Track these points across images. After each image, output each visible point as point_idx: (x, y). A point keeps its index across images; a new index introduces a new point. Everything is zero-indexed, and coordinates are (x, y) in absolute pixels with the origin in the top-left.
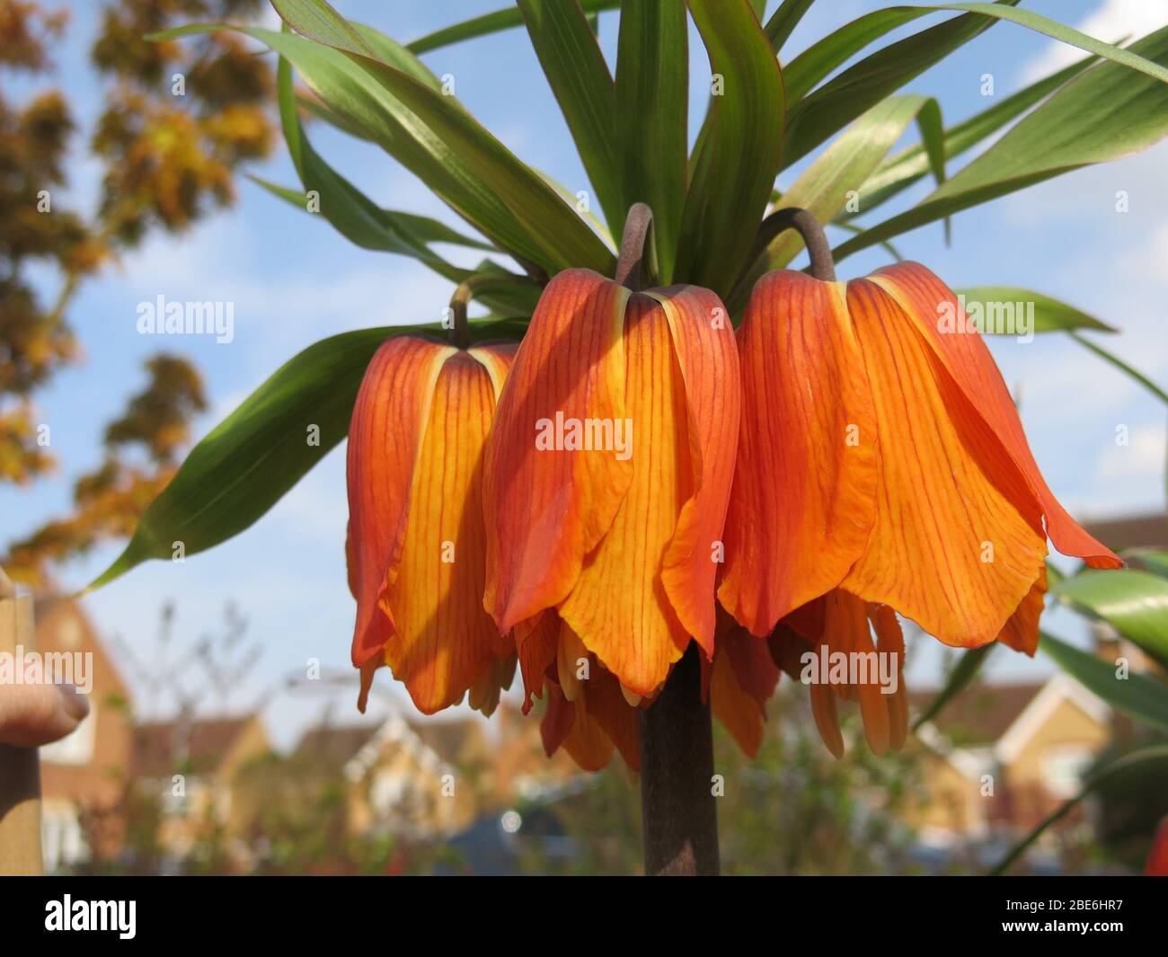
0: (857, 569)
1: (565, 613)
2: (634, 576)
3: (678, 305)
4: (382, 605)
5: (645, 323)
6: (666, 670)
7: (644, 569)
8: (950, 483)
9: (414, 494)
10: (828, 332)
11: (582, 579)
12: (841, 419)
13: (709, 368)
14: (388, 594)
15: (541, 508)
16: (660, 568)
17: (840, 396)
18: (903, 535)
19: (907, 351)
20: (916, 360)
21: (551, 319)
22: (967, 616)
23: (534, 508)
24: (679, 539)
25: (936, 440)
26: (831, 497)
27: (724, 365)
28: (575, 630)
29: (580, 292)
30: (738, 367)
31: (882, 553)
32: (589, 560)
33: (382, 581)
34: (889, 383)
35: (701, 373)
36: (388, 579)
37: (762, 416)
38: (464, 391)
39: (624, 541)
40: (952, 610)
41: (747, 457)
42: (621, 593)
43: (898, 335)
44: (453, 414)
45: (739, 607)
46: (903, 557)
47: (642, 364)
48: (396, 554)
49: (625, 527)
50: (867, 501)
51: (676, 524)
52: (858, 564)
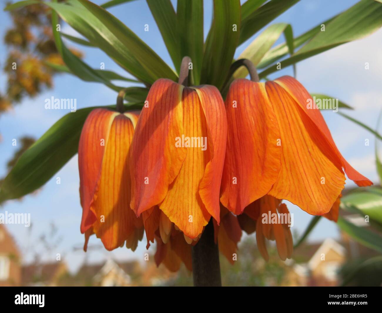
0: (274, 187)
1: (161, 208)
2: (188, 192)
3: (202, 91)
4: (91, 209)
5: (190, 97)
6: (202, 229)
7: (192, 190)
8: (308, 154)
9: (103, 166)
10: (259, 99)
11: (168, 194)
12: (266, 130)
13: (215, 114)
14: (94, 205)
15: (151, 167)
16: (199, 189)
17: (265, 122)
18: (291, 174)
19: (289, 106)
20: (292, 109)
21: (154, 97)
22: (318, 203)
23: (149, 167)
24: (206, 177)
25: (302, 138)
26: (263, 160)
27: (220, 112)
28: (166, 214)
29: (165, 86)
30: (226, 114)
31: (284, 181)
32: (171, 187)
33: (91, 200)
34: (283, 117)
35: (212, 115)
36: (94, 199)
37: (235, 132)
38: (122, 128)
39: (184, 179)
40: (312, 201)
41: (230, 148)
42: (183, 199)
43: (285, 100)
44: (118, 136)
45: (229, 204)
46: (292, 182)
47: (189, 112)
48: (97, 189)
49: (184, 174)
50: (277, 161)
51: (204, 171)
52: (274, 185)
